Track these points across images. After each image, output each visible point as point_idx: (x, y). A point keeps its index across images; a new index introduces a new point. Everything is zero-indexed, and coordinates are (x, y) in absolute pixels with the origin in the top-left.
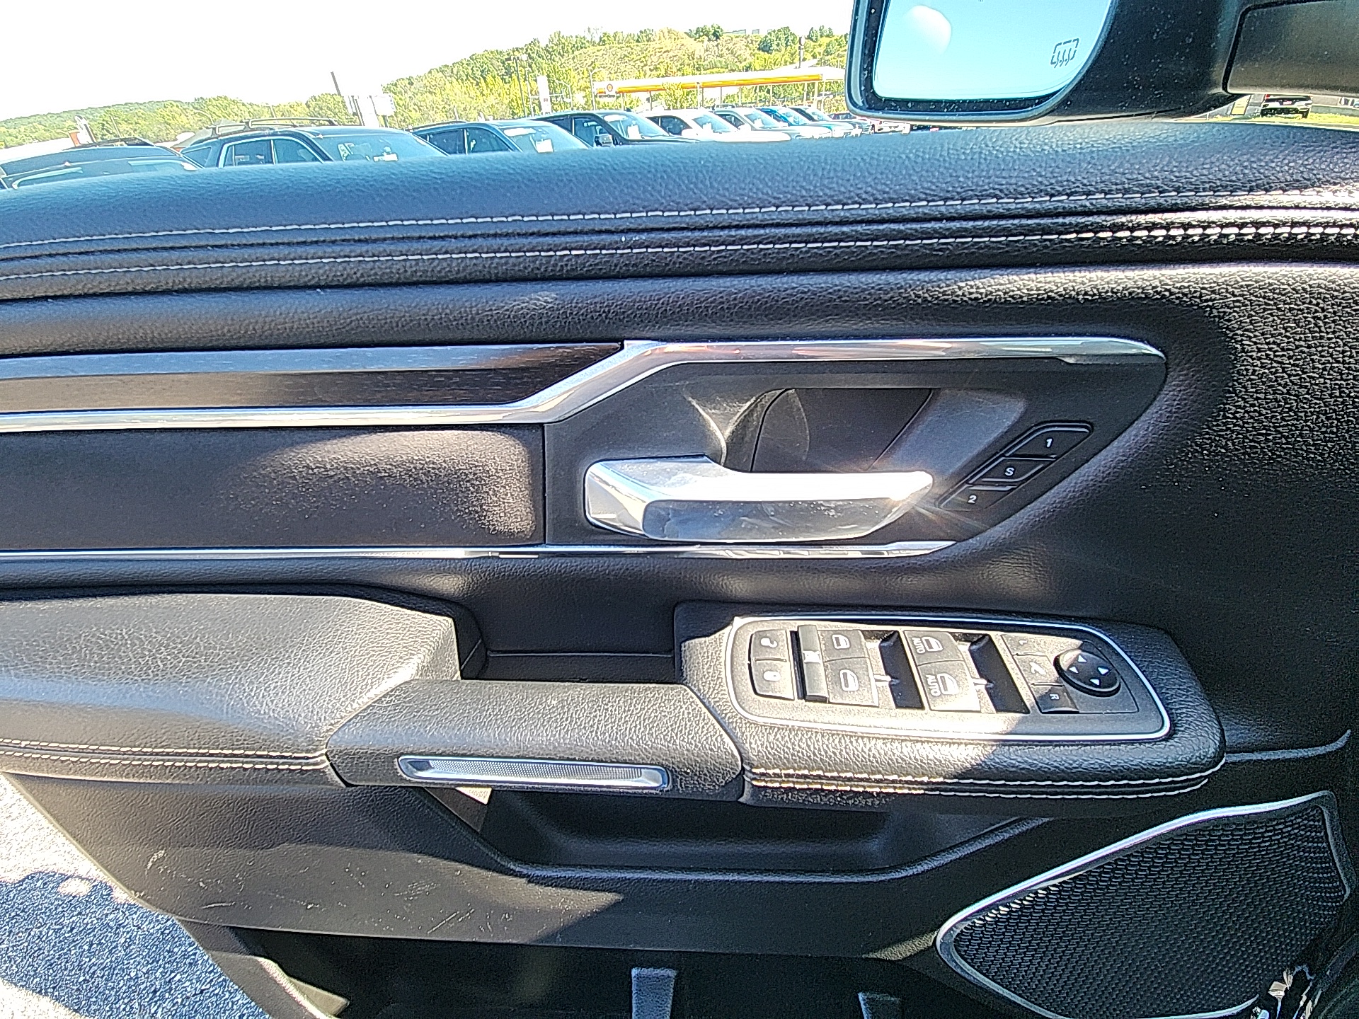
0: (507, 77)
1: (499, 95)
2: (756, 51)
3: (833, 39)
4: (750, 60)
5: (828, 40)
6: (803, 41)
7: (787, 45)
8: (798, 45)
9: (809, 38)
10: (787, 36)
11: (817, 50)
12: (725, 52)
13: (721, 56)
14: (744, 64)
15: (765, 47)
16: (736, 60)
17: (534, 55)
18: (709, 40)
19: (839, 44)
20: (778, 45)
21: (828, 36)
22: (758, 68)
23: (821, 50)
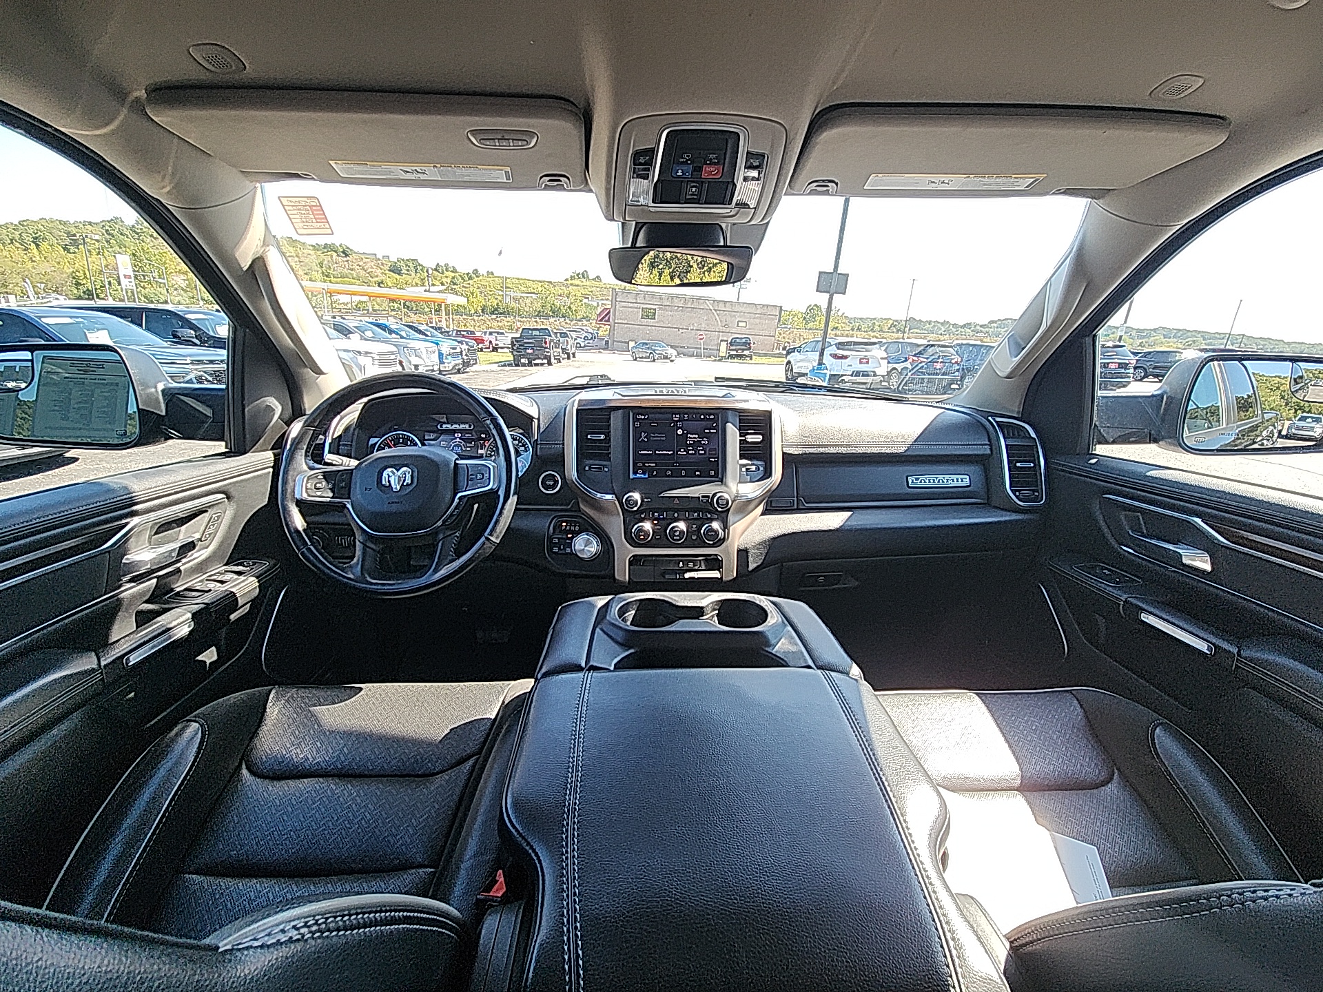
0: (72, 249)
1: (59, 263)
2: (387, 272)
3: (457, 274)
4: (383, 277)
5: (453, 274)
6: (430, 271)
7: (416, 272)
8: (426, 274)
9: (436, 270)
10: (417, 266)
11: (444, 280)
12: (355, 266)
13: (352, 270)
14: (376, 279)
15: (396, 270)
16: (367, 275)
17: (115, 233)
18: (338, 256)
19: (463, 279)
20: (408, 270)
21: (452, 271)
22: (390, 284)
23: (449, 280)
